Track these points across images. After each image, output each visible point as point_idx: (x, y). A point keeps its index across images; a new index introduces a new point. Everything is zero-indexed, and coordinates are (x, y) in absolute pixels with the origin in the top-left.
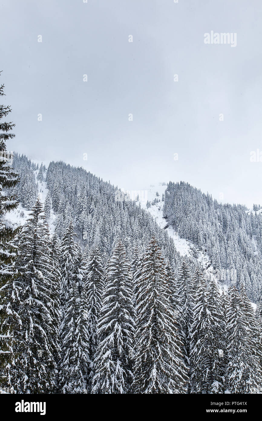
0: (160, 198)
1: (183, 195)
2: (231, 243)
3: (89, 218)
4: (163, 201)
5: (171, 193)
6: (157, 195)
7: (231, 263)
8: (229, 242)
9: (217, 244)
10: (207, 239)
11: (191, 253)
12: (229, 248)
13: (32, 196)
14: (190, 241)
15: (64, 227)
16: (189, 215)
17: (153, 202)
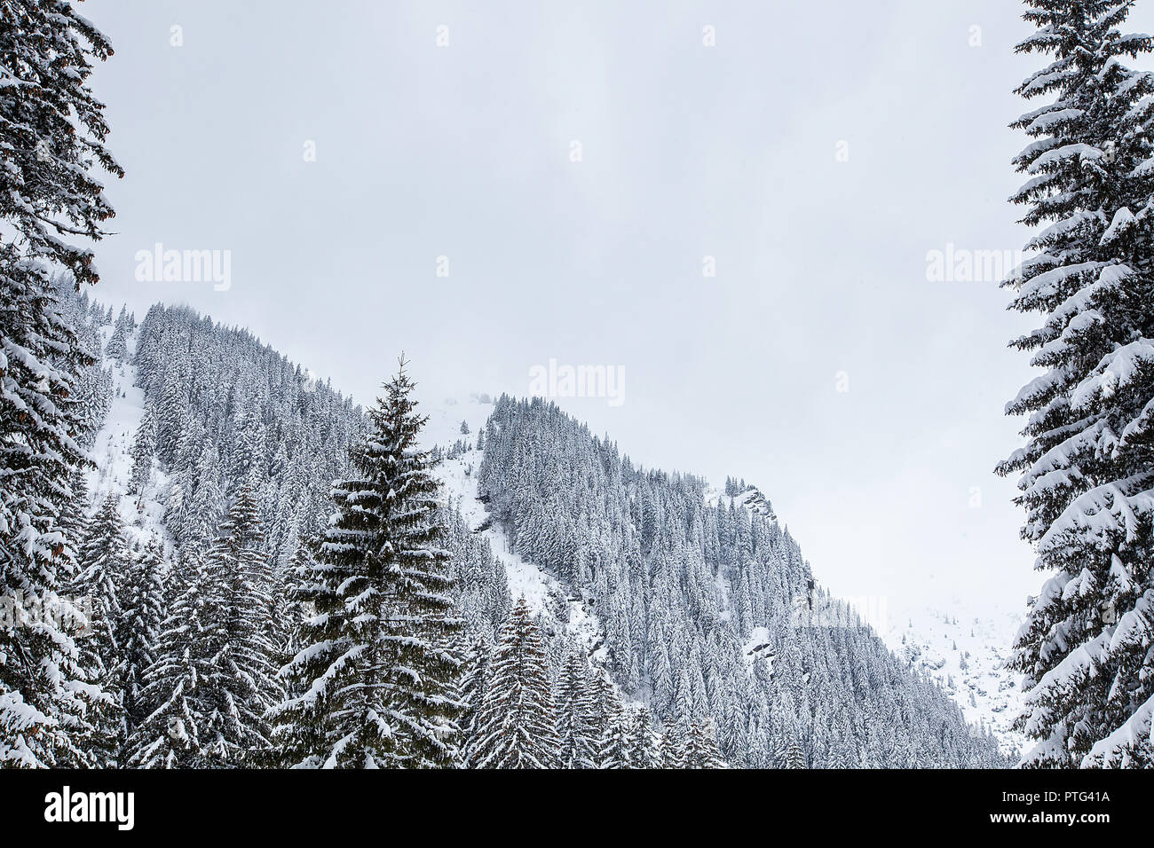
0: (472, 440)
1: (539, 438)
2: (661, 584)
3: (269, 490)
4: (480, 448)
5: (504, 428)
6: (465, 430)
7: (659, 642)
8: (657, 581)
9: (624, 586)
10: (597, 569)
11: (550, 607)
12: (654, 597)
13: (94, 409)
14: (550, 572)
15: (193, 513)
16: (551, 498)
17: (452, 448)
